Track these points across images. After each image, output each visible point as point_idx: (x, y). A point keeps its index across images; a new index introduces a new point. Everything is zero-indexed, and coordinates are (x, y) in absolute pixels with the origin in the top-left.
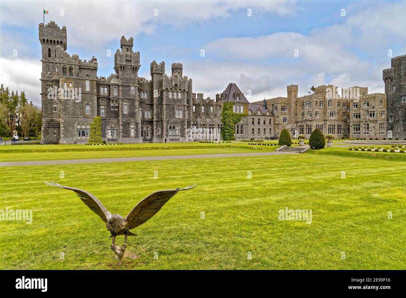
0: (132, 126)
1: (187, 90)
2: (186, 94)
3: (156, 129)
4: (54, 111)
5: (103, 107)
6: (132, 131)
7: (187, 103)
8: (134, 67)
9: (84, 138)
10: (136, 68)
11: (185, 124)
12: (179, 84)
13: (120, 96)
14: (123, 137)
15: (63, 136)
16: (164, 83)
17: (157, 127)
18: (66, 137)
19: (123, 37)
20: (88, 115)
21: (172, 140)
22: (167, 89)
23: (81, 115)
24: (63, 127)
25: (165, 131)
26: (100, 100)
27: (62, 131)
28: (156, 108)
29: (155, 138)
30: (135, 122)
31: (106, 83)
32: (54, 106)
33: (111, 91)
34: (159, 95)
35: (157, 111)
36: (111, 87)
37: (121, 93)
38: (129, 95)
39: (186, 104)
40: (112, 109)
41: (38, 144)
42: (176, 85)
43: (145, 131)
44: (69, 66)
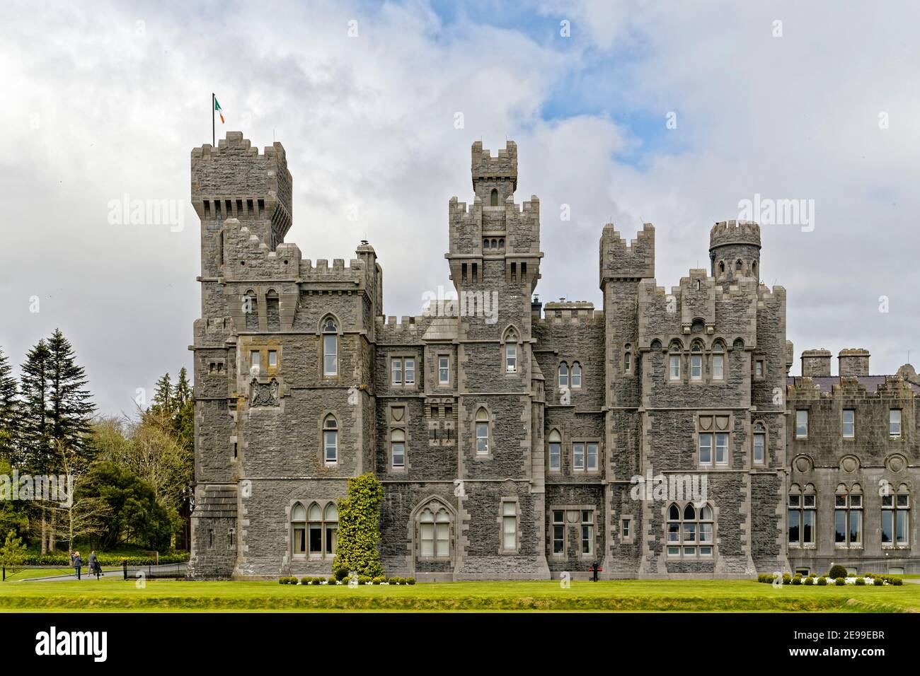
0: (510, 511)
1: (750, 342)
2: (747, 357)
3: (615, 521)
4: (233, 460)
5: (398, 436)
6: (510, 528)
7: (753, 401)
8: (513, 265)
9: (316, 556)
10: (524, 265)
11: (742, 497)
12: (710, 319)
13: (461, 386)
14: (471, 552)
15: (246, 548)
16: (643, 321)
17: (619, 512)
18: (255, 552)
19: (477, 149)
20: (330, 470)
21: (681, 567)
22: (656, 342)
23: (307, 469)
24: (245, 517)
25: (647, 527)
26: (388, 410)
27: (245, 533)
28: (617, 429)
29: (609, 557)
30: (518, 492)
31: (408, 340)
33: (427, 369)
34: (630, 372)
35: (621, 442)
36: (427, 355)
37: (463, 376)
38: (495, 382)
39: (746, 403)
40: (432, 443)
41: (178, 577)
42: (698, 322)
43: (573, 530)
44: (265, 289)
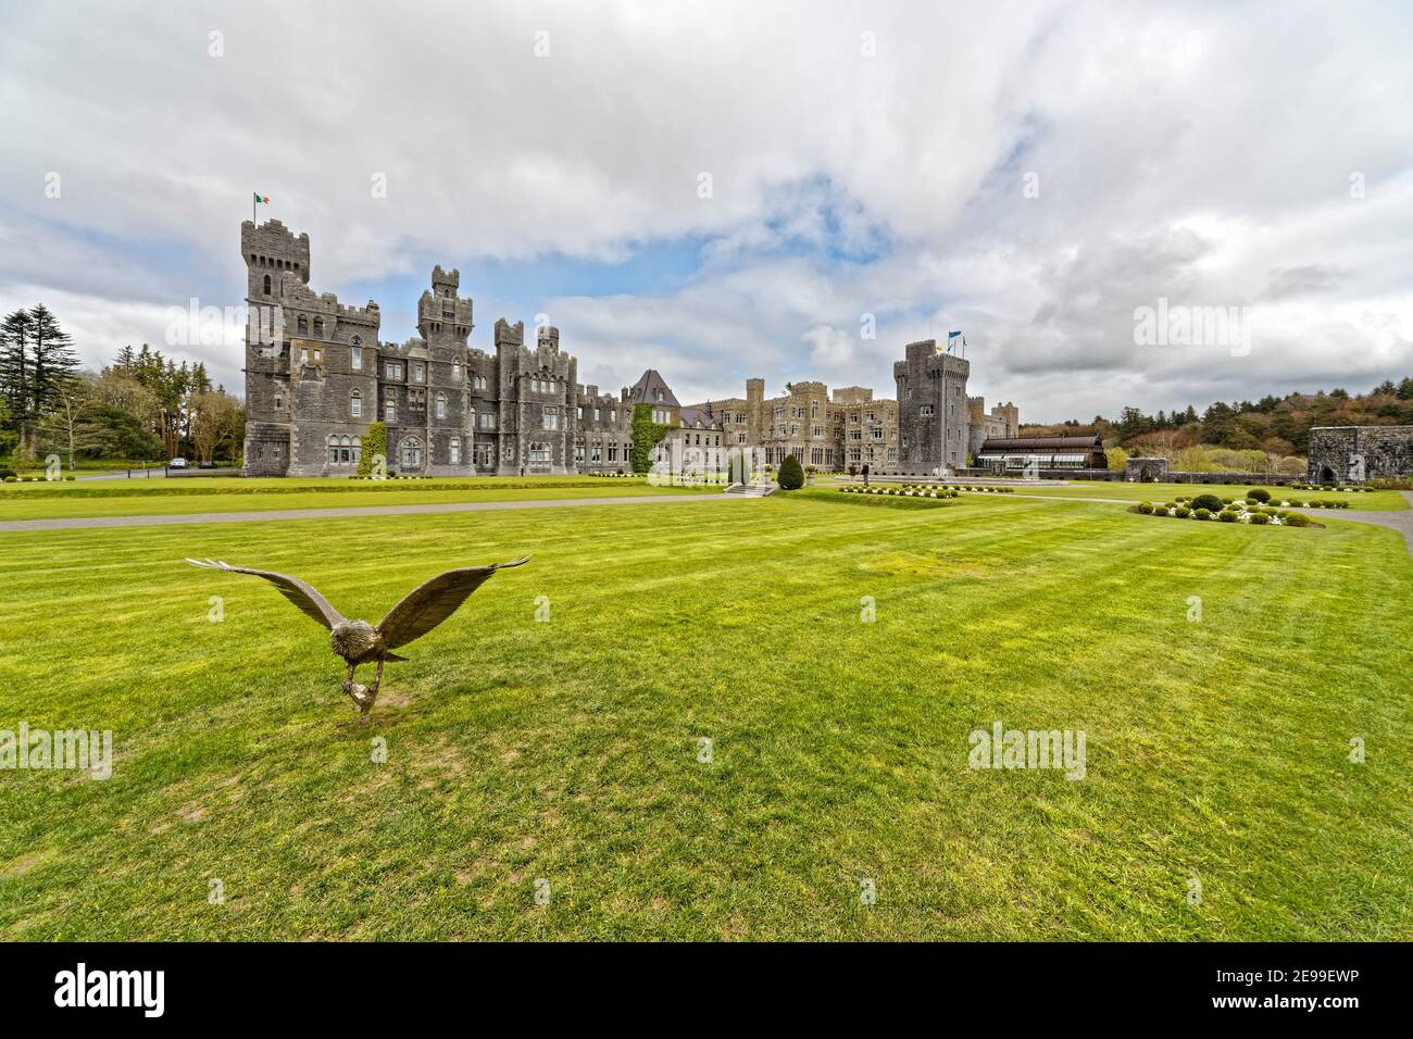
0: (455, 443)
1: (566, 378)
2: (564, 384)
3: (504, 449)
4: (276, 408)
5: (390, 403)
6: (455, 452)
7: (567, 403)
8: (459, 329)
9: (346, 464)
10: (464, 330)
11: (562, 442)
12: (550, 367)
13: (429, 382)
14: (434, 463)
15: (297, 460)
16: (521, 363)
17: (506, 445)
18: (303, 461)
19: (437, 269)
20: (356, 418)
21: (536, 470)
22: (527, 373)
23: (341, 418)
24: (296, 442)
25: (522, 453)
26: (385, 390)
27: (295, 451)
28: (506, 409)
29: (501, 466)
30: (459, 435)
31: (398, 356)
32: (277, 397)
33: (409, 372)
34: (512, 385)
35: (507, 415)
36: (410, 364)
37: (430, 377)
38: (448, 382)
39: (564, 403)
40: (411, 408)
41: (236, 476)
42: (545, 367)
43: (482, 454)
44: (313, 316)
